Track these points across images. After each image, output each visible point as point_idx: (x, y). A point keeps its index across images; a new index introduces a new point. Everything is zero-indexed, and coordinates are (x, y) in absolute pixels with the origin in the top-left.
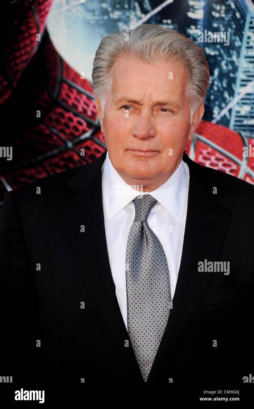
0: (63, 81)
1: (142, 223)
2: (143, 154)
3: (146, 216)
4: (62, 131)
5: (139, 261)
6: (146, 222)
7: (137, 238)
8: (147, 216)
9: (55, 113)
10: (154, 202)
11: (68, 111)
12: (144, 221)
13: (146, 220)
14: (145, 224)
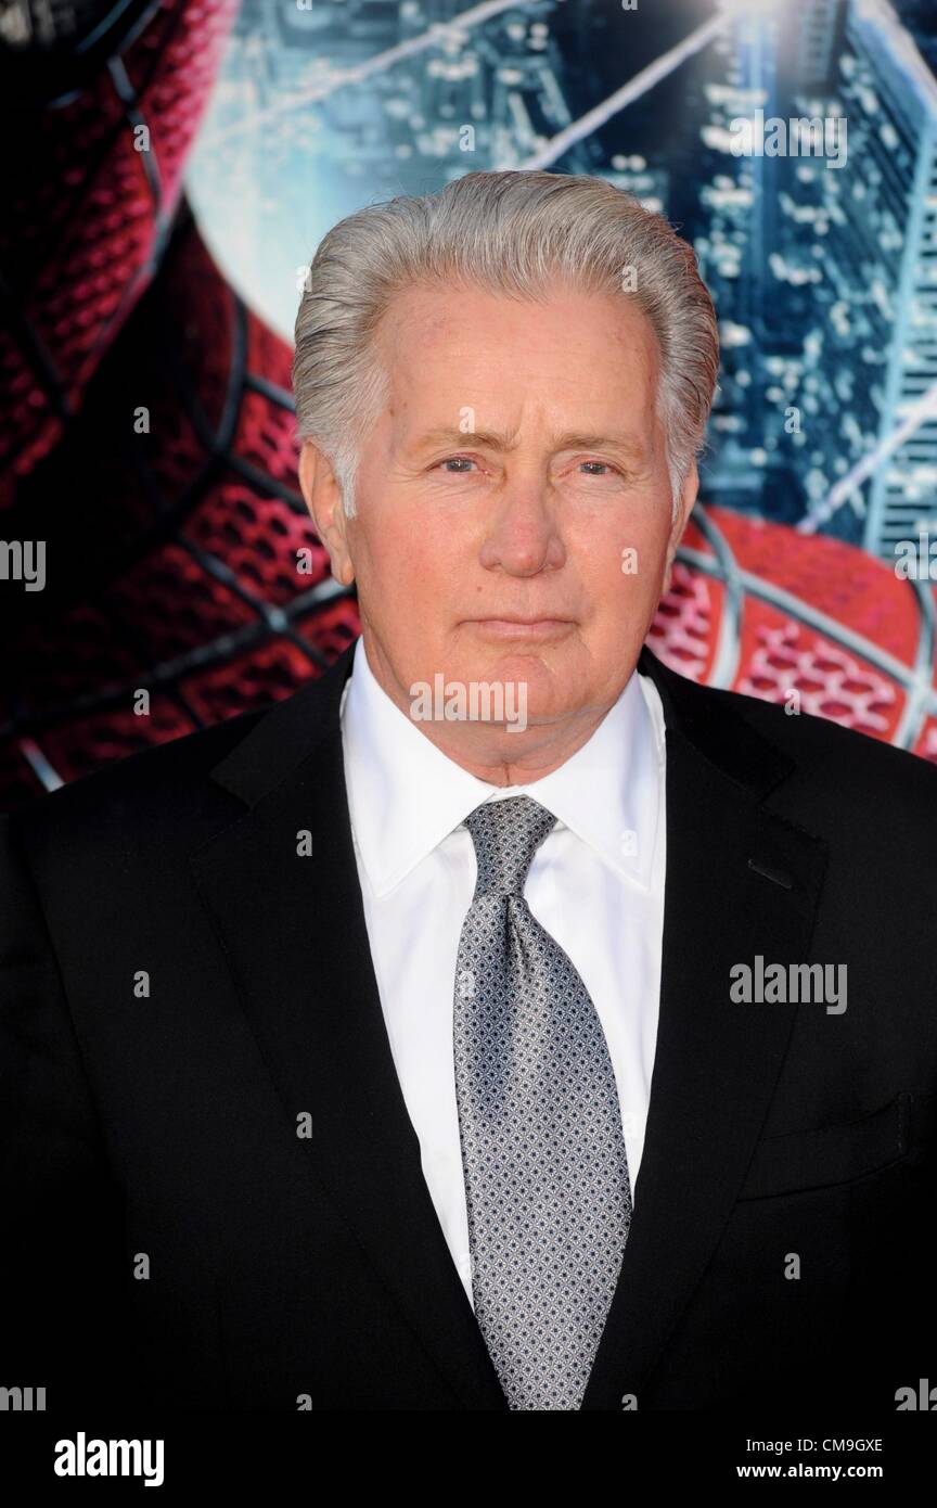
0: (247, 387)
1: (506, 901)
2: (523, 631)
3: (518, 875)
4: (248, 569)
5: (503, 1042)
6: (521, 897)
7: (490, 958)
8: (521, 877)
9: (222, 504)
10: (545, 824)
11: (267, 495)
12: (512, 895)
13: (520, 889)
14: (519, 905)
